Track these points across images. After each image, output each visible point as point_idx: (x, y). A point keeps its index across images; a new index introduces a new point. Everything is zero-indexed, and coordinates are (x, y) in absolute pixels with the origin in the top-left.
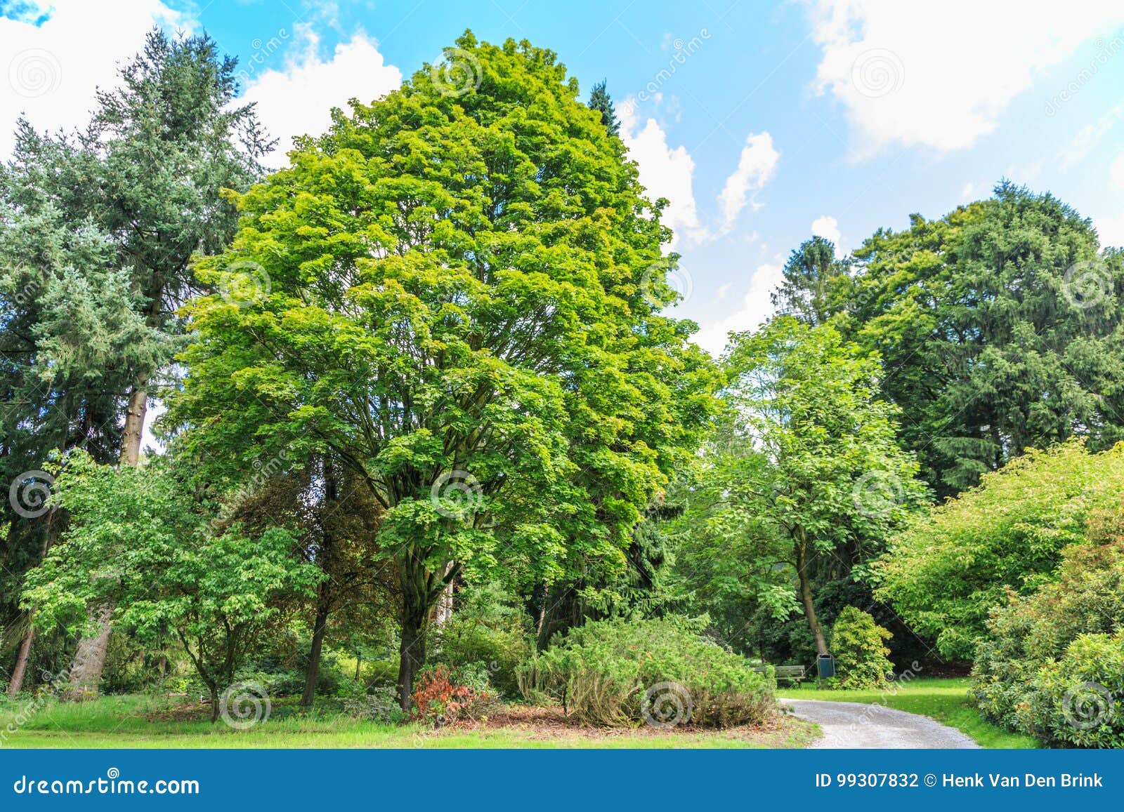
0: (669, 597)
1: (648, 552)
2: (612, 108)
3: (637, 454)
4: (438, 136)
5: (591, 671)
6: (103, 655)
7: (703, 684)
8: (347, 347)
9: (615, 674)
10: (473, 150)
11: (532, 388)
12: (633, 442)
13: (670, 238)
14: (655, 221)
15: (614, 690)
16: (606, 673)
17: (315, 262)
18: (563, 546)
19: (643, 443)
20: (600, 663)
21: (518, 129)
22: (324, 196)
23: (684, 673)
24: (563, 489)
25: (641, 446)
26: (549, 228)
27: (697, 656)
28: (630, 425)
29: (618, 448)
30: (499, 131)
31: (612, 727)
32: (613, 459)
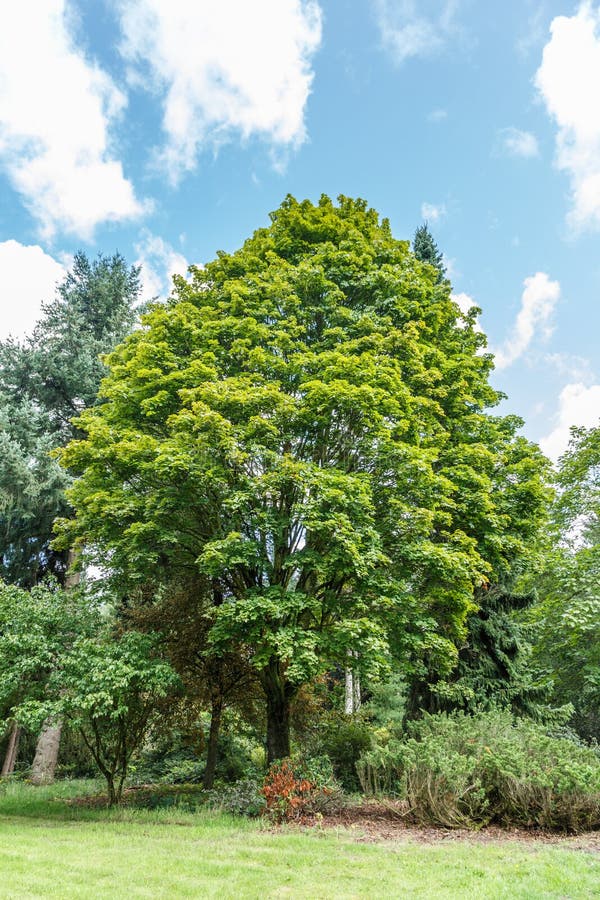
0: (527, 687)
1: (501, 642)
2: (433, 244)
3: (456, 544)
4: (257, 281)
5: (424, 767)
6: (57, 746)
7: (544, 782)
8: (164, 466)
9: (447, 771)
10: (285, 285)
11: (336, 486)
12: (452, 532)
13: (485, 343)
14: (469, 329)
15: (447, 788)
16: (438, 771)
17: (152, 399)
18: (385, 640)
19: (461, 532)
20: (431, 758)
21: (328, 263)
22: (160, 344)
23: (523, 770)
24: (381, 583)
25: (460, 536)
26: (355, 344)
27: (541, 750)
28: (448, 516)
29: (437, 539)
30: (308, 266)
31: (449, 828)
32: (428, 549)
